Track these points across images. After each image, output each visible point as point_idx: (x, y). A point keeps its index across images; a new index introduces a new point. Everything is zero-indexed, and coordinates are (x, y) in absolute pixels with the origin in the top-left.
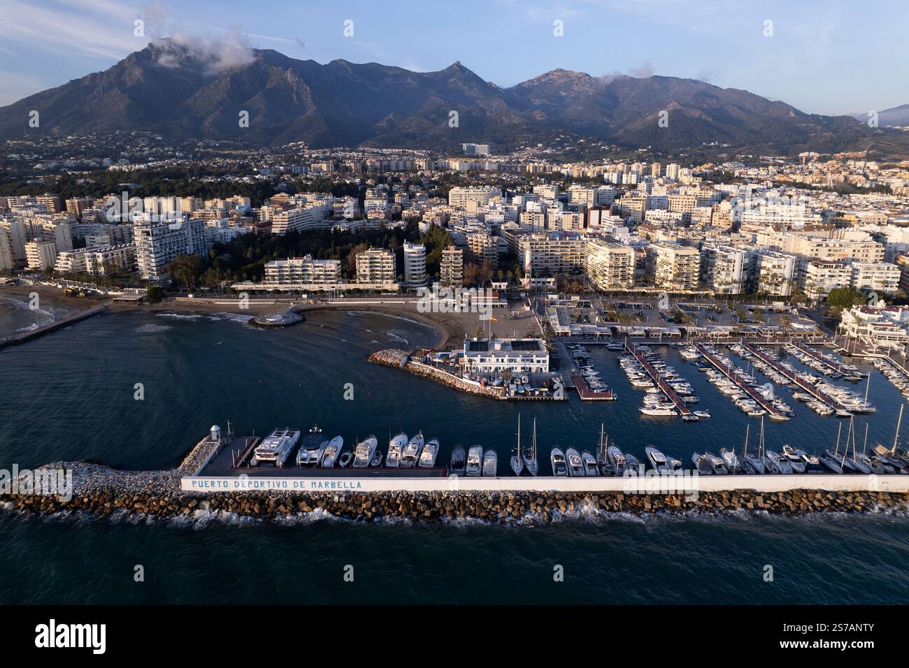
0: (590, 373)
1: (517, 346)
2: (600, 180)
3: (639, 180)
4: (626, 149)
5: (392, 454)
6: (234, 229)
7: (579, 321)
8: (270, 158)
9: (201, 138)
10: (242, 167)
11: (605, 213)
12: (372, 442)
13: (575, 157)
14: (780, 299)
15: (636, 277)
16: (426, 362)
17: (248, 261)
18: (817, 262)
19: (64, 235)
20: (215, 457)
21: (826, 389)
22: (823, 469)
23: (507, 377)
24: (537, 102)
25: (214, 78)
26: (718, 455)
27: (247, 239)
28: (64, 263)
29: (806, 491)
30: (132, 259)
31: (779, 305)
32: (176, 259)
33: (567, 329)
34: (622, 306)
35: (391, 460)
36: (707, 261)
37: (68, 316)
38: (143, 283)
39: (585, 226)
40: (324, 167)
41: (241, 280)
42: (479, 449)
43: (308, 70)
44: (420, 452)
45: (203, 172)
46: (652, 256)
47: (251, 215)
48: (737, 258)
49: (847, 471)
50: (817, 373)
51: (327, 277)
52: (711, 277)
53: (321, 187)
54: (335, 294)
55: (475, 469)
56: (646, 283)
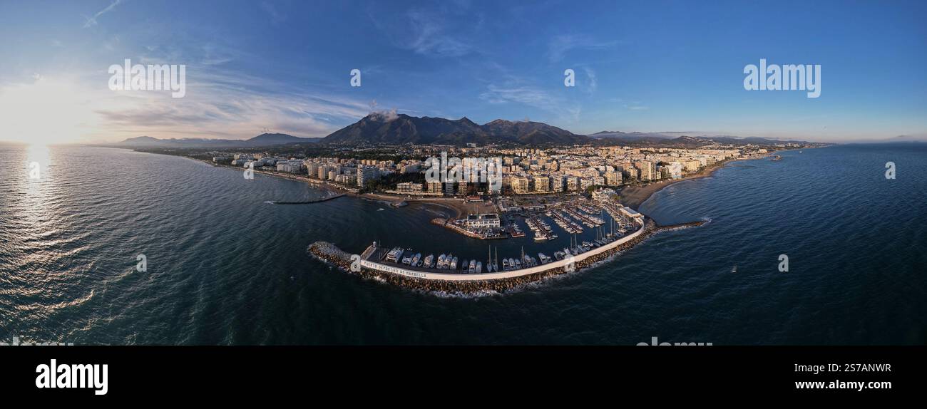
0: (515, 226)
1: (488, 217)
2: (515, 155)
3: (527, 155)
4: (522, 145)
5: (440, 263)
6: (388, 171)
7: (510, 206)
8: (401, 148)
9: (380, 141)
10: (393, 151)
11: (517, 167)
12: (431, 256)
13: (506, 148)
14: (574, 191)
15: (528, 188)
16: (453, 224)
17: (392, 183)
18: (583, 178)
19: (339, 170)
20: (374, 254)
21: (592, 219)
22: (595, 247)
23: (484, 230)
24: (493, 130)
25: (386, 123)
26: (563, 251)
27: (392, 175)
28: (337, 179)
29: (590, 257)
30: (356, 179)
31: (575, 193)
32: (369, 180)
33: (506, 209)
34: (525, 199)
35: (439, 266)
36: (551, 181)
37: (338, 195)
38: (358, 187)
39: (510, 171)
40: (419, 151)
41: (389, 189)
42: (474, 261)
43: (415, 120)
44: (450, 262)
45: (380, 152)
46: (534, 181)
47: (394, 167)
48: (560, 179)
49: (602, 245)
50: (589, 214)
51: (418, 190)
52: (553, 187)
53: (417, 158)
54: (420, 196)
55: (472, 270)
56: (532, 190)
